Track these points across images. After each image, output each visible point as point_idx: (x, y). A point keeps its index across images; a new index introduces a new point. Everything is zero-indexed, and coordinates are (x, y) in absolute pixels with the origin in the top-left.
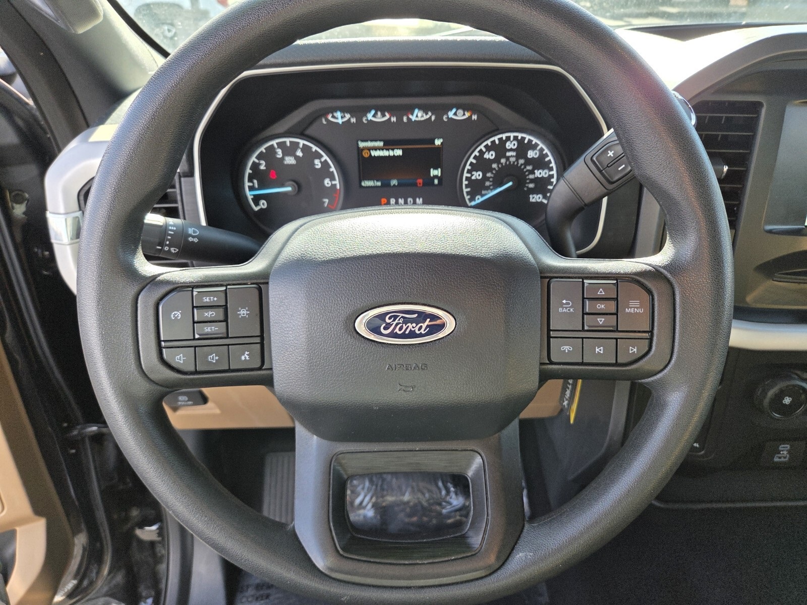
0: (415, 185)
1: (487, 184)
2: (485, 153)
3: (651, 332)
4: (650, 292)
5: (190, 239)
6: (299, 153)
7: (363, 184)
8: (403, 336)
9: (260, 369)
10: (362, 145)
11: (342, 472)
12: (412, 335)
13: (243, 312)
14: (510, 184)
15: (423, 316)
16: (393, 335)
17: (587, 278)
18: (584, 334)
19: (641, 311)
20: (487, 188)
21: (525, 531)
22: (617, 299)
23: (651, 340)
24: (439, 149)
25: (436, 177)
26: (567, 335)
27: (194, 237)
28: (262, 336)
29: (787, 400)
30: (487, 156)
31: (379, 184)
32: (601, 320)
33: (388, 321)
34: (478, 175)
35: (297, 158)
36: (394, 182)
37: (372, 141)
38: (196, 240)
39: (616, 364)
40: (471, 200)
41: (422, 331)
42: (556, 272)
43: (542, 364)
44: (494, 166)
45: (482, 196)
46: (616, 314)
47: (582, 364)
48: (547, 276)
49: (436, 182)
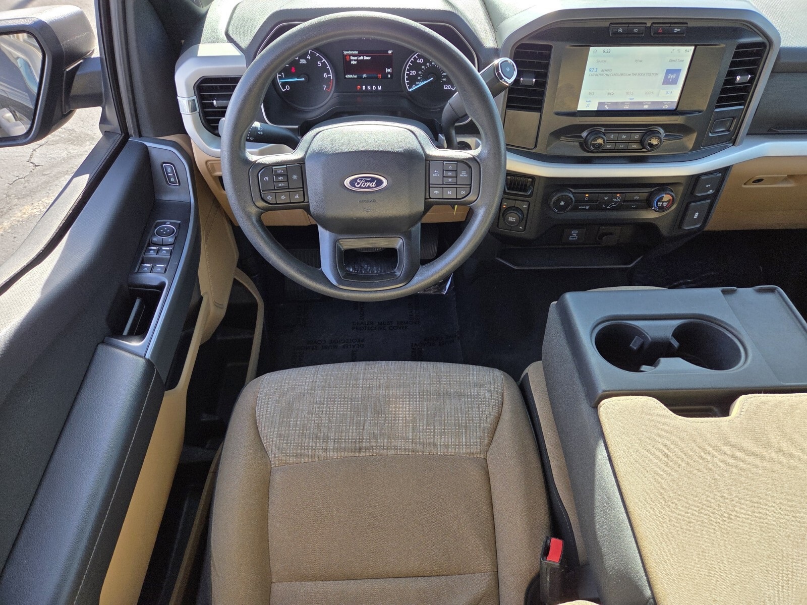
0: (377, 78)
1: (419, 78)
2: (417, 59)
3: (471, 185)
4: (470, 167)
5: (259, 133)
6: (309, 57)
7: (346, 77)
8: (365, 188)
9: (303, 202)
10: (345, 53)
11: (341, 247)
12: (369, 187)
13: (295, 177)
14: (432, 79)
15: (373, 179)
16: (360, 187)
17: (445, 161)
18: (443, 186)
19: (466, 176)
20: (419, 81)
21: (420, 269)
22: (457, 170)
23: (471, 188)
24: (390, 56)
25: (389, 73)
26: (437, 186)
27: (260, 131)
28: (303, 188)
29: (562, 203)
30: (418, 61)
31: (356, 76)
32: (450, 180)
33: (358, 181)
34: (413, 73)
35: (307, 60)
36: (365, 76)
37: (351, 51)
38: (262, 133)
39: (457, 199)
40: (410, 88)
41: (373, 186)
42: (432, 158)
43: (425, 199)
44: (423, 67)
45: (416, 85)
46: (456, 177)
47: (443, 199)
48: (428, 159)
49: (389, 76)
